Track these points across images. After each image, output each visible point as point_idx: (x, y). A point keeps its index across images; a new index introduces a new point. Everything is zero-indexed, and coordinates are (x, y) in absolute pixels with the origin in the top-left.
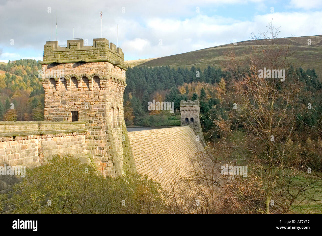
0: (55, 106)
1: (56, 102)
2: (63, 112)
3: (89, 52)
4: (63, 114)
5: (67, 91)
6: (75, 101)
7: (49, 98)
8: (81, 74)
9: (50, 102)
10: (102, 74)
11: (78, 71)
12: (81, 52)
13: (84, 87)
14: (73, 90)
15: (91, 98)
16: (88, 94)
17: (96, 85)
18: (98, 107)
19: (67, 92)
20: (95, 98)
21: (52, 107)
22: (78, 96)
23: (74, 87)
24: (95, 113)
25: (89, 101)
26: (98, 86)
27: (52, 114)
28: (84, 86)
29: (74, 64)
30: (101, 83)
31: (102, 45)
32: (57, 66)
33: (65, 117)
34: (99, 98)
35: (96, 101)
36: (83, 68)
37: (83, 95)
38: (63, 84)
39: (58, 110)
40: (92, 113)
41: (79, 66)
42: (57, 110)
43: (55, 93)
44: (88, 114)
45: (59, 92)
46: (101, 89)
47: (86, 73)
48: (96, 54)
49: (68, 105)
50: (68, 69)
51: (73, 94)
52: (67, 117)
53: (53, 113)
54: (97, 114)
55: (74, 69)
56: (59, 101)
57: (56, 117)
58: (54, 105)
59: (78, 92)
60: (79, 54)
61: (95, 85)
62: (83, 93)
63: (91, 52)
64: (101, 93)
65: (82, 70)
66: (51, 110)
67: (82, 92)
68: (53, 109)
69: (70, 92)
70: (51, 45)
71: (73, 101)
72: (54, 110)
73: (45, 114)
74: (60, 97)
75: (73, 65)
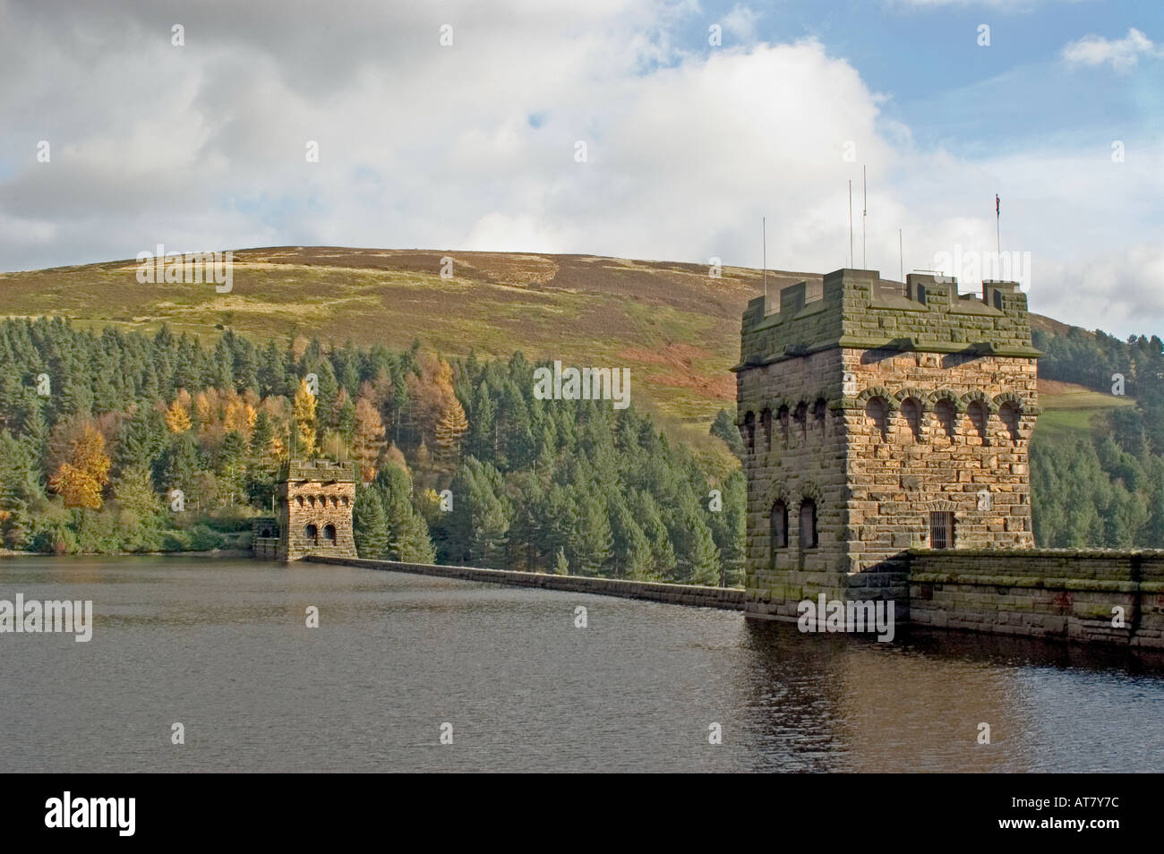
0: (883, 494)
1: (886, 482)
2: (907, 514)
3: (984, 321)
4: (907, 522)
5: (916, 443)
6: (942, 478)
7: (861, 465)
8: (966, 391)
9: (864, 481)
10: (1025, 395)
11: (958, 381)
12: (960, 319)
13: (968, 433)
14: (937, 441)
15: (988, 470)
16: (979, 458)
17: (1002, 430)
18: (1010, 500)
19: (918, 449)
20: (1001, 470)
21: (872, 497)
22: (952, 462)
23: (939, 431)
24: (1001, 520)
25: (985, 479)
26: (1008, 435)
27: (873, 521)
28: (970, 433)
29: (943, 356)
30: (1021, 424)
31: (1019, 303)
32: (891, 359)
33: (917, 531)
34: (1012, 473)
35: (1005, 481)
36: (970, 373)
37: (966, 459)
38: (906, 421)
39: (894, 509)
40: (996, 521)
41: (958, 364)
42: (891, 508)
43: (882, 448)
44: (982, 522)
45: (893, 448)
46: (1015, 444)
47: (980, 388)
48: (1005, 329)
49: (922, 491)
50: (926, 371)
51: (937, 457)
52: (921, 530)
53: (878, 517)
54: (1009, 522)
55: (943, 372)
56: (894, 477)
57: (886, 533)
58: (879, 489)
59: (952, 449)
60: (955, 325)
61: (1000, 431)
62: (966, 455)
63: (988, 321)
64: (1015, 457)
65: (970, 378)
66: (871, 507)
67: (962, 451)
68: (876, 503)
69: (927, 449)
70: (866, 283)
71: (937, 478)
72: (880, 506)
73: (851, 520)
74: (896, 464)
75: (943, 360)
